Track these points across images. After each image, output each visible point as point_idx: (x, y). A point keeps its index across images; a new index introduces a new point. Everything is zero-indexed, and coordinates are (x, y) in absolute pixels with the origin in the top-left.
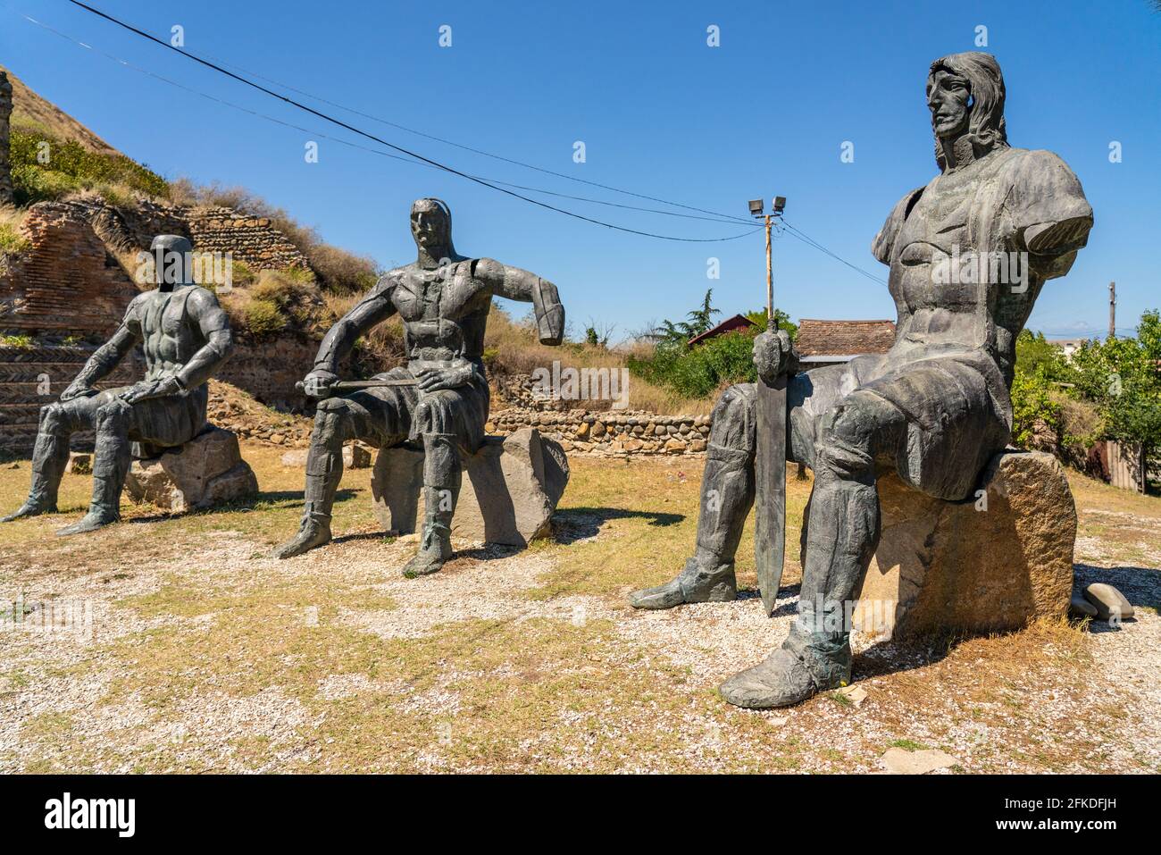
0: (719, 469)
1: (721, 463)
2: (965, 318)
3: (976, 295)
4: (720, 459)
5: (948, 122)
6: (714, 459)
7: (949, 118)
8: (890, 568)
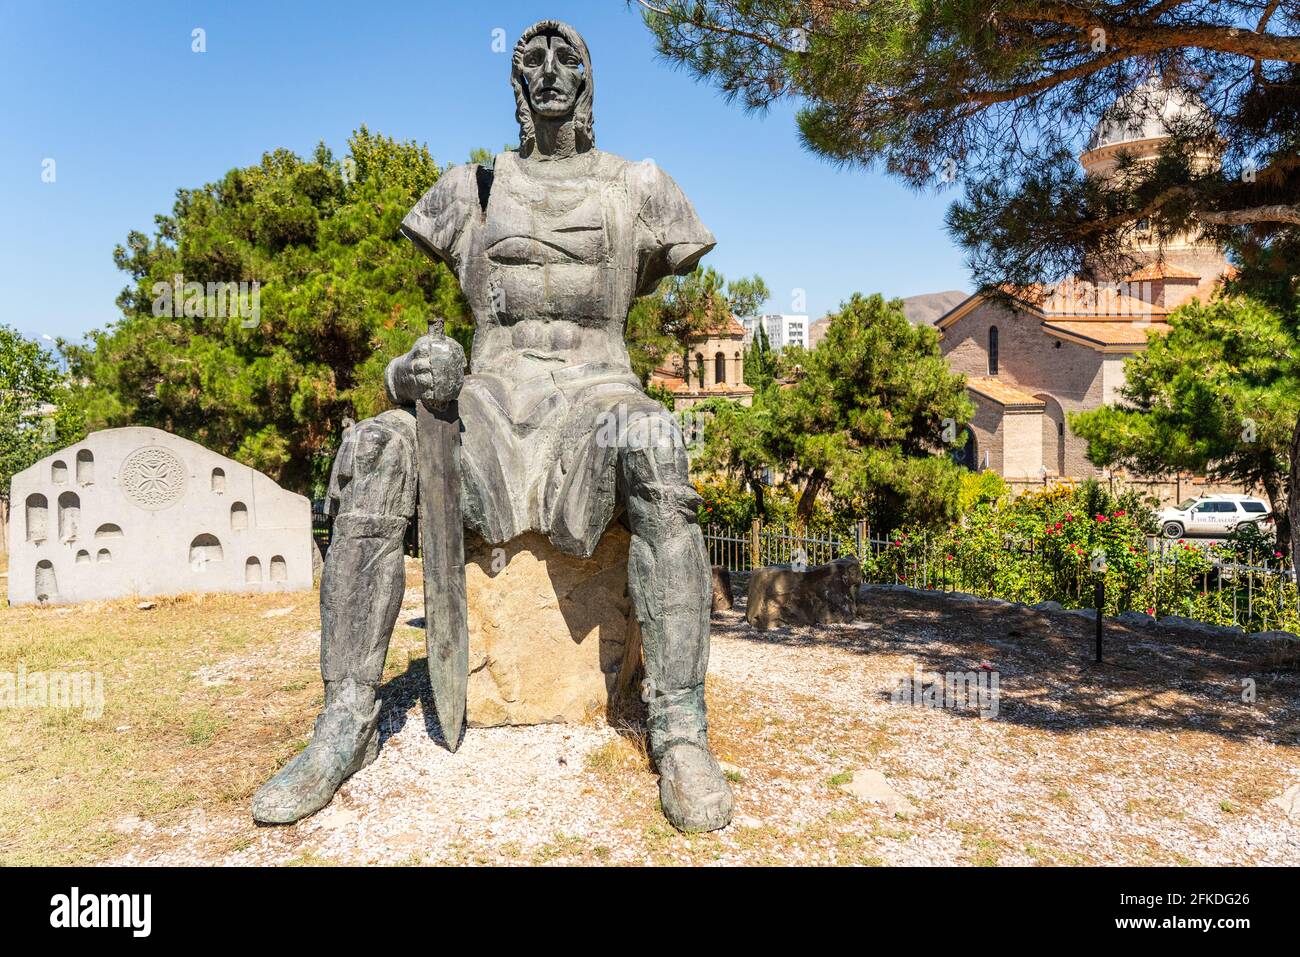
0: (376, 550)
1: (379, 540)
2: (596, 335)
3: (611, 310)
4: (376, 536)
5: (560, 100)
6: (366, 537)
7: (562, 97)
8: (586, 634)
